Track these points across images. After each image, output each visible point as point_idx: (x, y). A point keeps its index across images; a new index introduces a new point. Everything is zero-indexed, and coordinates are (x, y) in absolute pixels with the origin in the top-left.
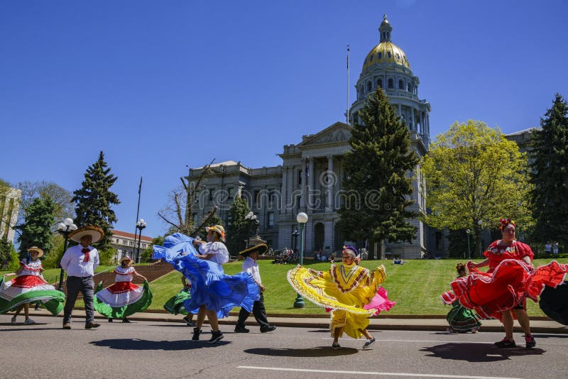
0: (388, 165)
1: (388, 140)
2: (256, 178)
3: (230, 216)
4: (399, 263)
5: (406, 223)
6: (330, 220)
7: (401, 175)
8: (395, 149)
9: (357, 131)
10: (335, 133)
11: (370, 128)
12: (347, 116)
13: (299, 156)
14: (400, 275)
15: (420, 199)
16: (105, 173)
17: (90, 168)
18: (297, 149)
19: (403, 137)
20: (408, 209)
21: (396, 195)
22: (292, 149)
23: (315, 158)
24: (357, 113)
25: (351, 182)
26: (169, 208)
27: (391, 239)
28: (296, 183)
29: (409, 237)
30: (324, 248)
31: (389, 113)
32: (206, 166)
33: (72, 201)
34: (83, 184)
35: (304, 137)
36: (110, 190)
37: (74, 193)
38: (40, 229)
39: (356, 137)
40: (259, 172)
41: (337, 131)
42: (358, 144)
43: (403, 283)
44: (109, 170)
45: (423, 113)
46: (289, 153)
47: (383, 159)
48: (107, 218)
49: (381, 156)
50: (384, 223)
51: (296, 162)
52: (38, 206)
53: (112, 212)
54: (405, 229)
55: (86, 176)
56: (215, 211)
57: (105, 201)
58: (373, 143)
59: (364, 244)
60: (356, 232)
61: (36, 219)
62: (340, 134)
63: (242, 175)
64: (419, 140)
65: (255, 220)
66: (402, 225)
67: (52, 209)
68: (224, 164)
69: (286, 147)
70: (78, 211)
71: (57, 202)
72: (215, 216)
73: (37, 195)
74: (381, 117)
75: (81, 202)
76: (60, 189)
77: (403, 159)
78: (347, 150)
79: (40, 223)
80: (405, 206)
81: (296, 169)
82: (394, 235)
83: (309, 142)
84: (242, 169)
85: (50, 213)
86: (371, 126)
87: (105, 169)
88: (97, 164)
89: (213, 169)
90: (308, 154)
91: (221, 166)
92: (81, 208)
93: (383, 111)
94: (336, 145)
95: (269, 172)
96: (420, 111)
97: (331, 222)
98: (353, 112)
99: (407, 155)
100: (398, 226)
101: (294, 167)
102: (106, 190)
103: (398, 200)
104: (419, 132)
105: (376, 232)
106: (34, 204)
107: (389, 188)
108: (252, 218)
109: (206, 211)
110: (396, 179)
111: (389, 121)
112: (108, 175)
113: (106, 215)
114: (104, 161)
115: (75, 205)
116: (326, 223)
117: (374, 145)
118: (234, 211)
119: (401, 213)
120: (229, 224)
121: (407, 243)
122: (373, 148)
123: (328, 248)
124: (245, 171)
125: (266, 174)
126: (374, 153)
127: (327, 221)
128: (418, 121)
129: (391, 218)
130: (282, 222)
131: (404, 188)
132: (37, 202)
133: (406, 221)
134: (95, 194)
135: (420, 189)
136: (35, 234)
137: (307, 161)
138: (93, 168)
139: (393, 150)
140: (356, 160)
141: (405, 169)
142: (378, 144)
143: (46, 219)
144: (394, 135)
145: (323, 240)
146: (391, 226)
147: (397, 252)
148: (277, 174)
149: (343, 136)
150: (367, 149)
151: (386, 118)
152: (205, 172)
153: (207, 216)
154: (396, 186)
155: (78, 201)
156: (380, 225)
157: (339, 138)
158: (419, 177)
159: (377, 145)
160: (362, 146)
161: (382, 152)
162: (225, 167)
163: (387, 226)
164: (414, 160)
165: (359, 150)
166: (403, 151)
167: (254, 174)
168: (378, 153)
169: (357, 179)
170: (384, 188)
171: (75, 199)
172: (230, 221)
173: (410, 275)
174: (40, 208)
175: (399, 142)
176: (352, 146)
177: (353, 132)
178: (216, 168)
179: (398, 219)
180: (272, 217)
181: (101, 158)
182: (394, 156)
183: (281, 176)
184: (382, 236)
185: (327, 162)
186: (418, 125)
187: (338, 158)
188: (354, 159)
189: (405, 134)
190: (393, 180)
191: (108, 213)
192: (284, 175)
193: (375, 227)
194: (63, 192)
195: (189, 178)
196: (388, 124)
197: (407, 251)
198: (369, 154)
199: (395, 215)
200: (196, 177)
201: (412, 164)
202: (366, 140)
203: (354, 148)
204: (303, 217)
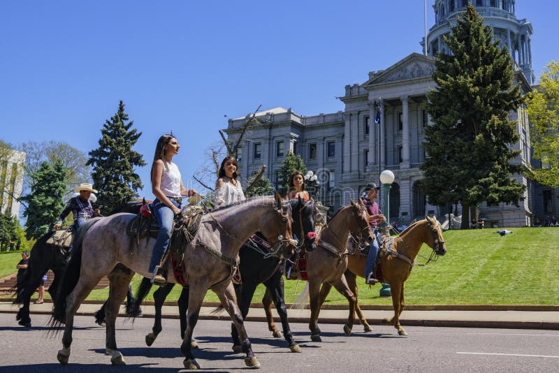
0: (485, 105)
1: (484, 72)
2: (312, 128)
3: (281, 177)
5: (511, 179)
6: (407, 179)
7: (502, 117)
8: (494, 83)
9: (443, 62)
10: (409, 68)
11: (461, 58)
12: (423, 45)
13: (365, 98)
14: (509, 249)
15: (523, 149)
16: (127, 128)
17: (108, 122)
18: (362, 90)
19: (504, 67)
20: (512, 161)
21: (497, 143)
22: (356, 90)
23: (384, 100)
24: (436, 41)
25: (436, 128)
26: (206, 170)
27: (492, 202)
28: (362, 133)
29: (514, 198)
30: (400, 215)
31: (484, 36)
32: (249, 115)
33: (88, 164)
34: (101, 142)
35: (371, 74)
36: (133, 149)
37: (90, 154)
38: (50, 200)
39: (442, 70)
40: (314, 120)
41: (413, 65)
42: (445, 79)
43: (515, 259)
44: (131, 124)
45: (523, 37)
46: (352, 95)
47: (478, 97)
48: (131, 184)
49: (476, 94)
50: (482, 180)
51: (362, 106)
52: (46, 172)
53: (136, 176)
54: (510, 188)
55: (104, 132)
56: (263, 171)
57: (128, 163)
58: (466, 77)
59: (451, 208)
60: (444, 193)
61: (44, 188)
62: (417, 69)
63: (294, 125)
64: (520, 72)
65: (315, 181)
66: (505, 183)
67: (64, 174)
68: (271, 111)
69: (348, 88)
70: (95, 177)
71: (68, 166)
72: (263, 178)
73: (44, 158)
74: (474, 43)
75: (99, 165)
76: (72, 150)
77: (505, 96)
78: (430, 87)
79: (49, 193)
80: (509, 157)
81: (361, 116)
82: (495, 196)
83: (378, 80)
84: (293, 118)
85: (62, 179)
86: (462, 55)
87: (126, 123)
88: (116, 117)
89: (259, 119)
90: (379, 95)
91: (268, 114)
92: (99, 172)
93: (477, 34)
94: (411, 83)
95: (328, 120)
96: (518, 35)
97: (408, 181)
98: (432, 39)
99: (507, 92)
100: (499, 185)
101: (359, 113)
102: (128, 149)
103: (499, 149)
104: (517, 60)
105: (472, 193)
106: (42, 170)
107: (487, 137)
108: (312, 179)
109: (250, 172)
110: (496, 123)
111: (484, 47)
112: (130, 130)
113: (129, 180)
114: (124, 112)
115: (91, 169)
116: (404, 182)
117: (465, 80)
118: (285, 170)
119: (503, 167)
120: (280, 187)
121: (511, 206)
122: (465, 83)
123: (405, 214)
124: (298, 120)
125: (323, 123)
126: (467, 89)
127: (403, 180)
128: (516, 47)
129: (491, 173)
130: (345, 183)
131: (507, 134)
132: (45, 167)
133: (511, 177)
134: (115, 155)
135: (522, 136)
136: (45, 207)
137: (376, 105)
138: (112, 122)
139: (491, 85)
140: (443, 100)
141: (507, 109)
142: (472, 78)
143: (57, 187)
144: (491, 66)
145: (399, 205)
146: (490, 184)
147: (493, 217)
148: (338, 122)
149: (420, 72)
150: (456, 86)
151: (481, 44)
152: (249, 123)
153: (253, 179)
154: (495, 133)
155: (95, 164)
156: (477, 183)
157: (415, 73)
158: (521, 120)
159: (470, 79)
160: (451, 82)
161: (477, 88)
162: (272, 115)
163: (486, 185)
164: (518, 97)
165: (447, 87)
166: (505, 87)
167: (308, 123)
168: (472, 90)
169: (443, 125)
170: (481, 135)
171: (91, 162)
172: (280, 183)
173: (523, 249)
174: (49, 175)
175: (500, 74)
176: (437, 82)
177: (437, 64)
178: (261, 117)
179: (501, 175)
180: (332, 177)
181: (121, 109)
182: (492, 93)
183: (343, 125)
184: (479, 198)
185: (401, 104)
186: (517, 53)
187: (416, 100)
188: (439, 99)
189: (506, 63)
190: (492, 126)
191: (132, 178)
192: (347, 123)
193: (470, 186)
194: (76, 153)
195: (229, 131)
196: (483, 52)
197: (506, 216)
198: (459, 92)
199: (496, 171)
200: (237, 129)
201: (516, 103)
202: (456, 73)
203: (439, 84)
204: (388, 176)
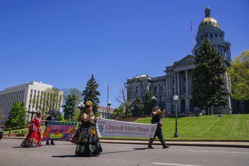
0: (212, 72)
1: (212, 61)
3: (145, 98)
4: (220, 116)
5: (223, 98)
6: (188, 98)
7: (219, 76)
8: (215, 65)
9: (198, 58)
10: (188, 60)
11: (203, 56)
12: (192, 52)
13: (173, 71)
14: (221, 122)
16: (94, 83)
17: (89, 81)
18: (171, 68)
19: (219, 59)
20: (223, 91)
21: (217, 85)
22: (169, 68)
23: (180, 71)
24: (197, 50)
25: (196, 81)
26: (120, 96)
27: (216, 105)
28: (172, 82)
29: (224, 104)
30: (186, 110)
31: (211, 48)
32: (134, 78)
33: (82, 95)
34: (86, 88)
35: (174, 62)
36: (96, 90)
37: (83, 92)
38: (71, 107)
39: (197, 61)
40: (156, 79)
41: (189, 58)
42: (198, 64)
43: (222, 125)
44: (96, 82)
45: (228, 48)
46: (168, 70)
47: (210, 70)
48: (96, 101)
49: (209, 69)
50: (212, 98)
51: (172, 73)
52: (70, 98)
53: (98, 99)
54: (222, 101)
55: (87, 85)
56: (139, 96)
57: (95, 95)
58: (205, 63)
59: (203, 108)
60: (200, 103)
61: (69, 103)
62: (190, 60)
63: (149, 80)
64: (226, 60)
65: (155, 99)
66: (220, 99)
67: (75, 99)
68: (141, 76)
69: (167, 67)
70: (85, 99)
71: (77, 96)
72: (139, 98)
73: (69, 93)
74: (208, 51)
75: (86, 95)
76: (78, 90)
77: (219, 69)
78: (193, 67)
79: (71, 104)
80: (221, 90)
81: (172, 77)
82: (217, 103)
83: (177, 64)
84: (149, 78)
85: (75, 100)
86: (204, 55)
87: (94, 81)
88: (91, 80)
89: (137, 79)
90: (177, 70)
91: (140, 77)
92: (86, 98)
93: (209, 48)
94: (188, 65)
95: (160, 78)
96: (226, 47)
98: (195, 50)
99: (221, 67)
100: (218, 100)
101: (171, 76)
102: (95, 90)
103: (218, 88)
104: (226, 56)
105: (209, 103)
106: (69, 97)
107: (214, 83)
108: (154, 99)
109: (135, 97)
110: (216, 78)
111: (212, 52)
112: (95, 84)
113: (95, 100)
114: (94, 78)
115: (83, 97)
116: (186, 99)
117: (205, 64)
118: (146, 96)
119: (220, 93)
120: (145, 102)
121: (223, 107)
123: (187, 110)
124: (150, 79)
125: (159, 80)
126: (206, 67)
127: (186, 98)
128: (225, 51)
129: (215, 96)
130: (167, 100)
131: (221, 82)
132: (69, 96)
133: (222, 97)
134: (91, 92)
135: (228, 82)
136: (70, 109)
137: (176, 73)
138: (90, 81)
139: (214, 65)
140: (198, 71)
141: (220, 73)
142: (207, 63)
143: (73, 103)
144: (214, 59)
145: (185, 107)
146: (215, 99)
147: (219, 111)
148: (163, 79)
149: (191, 61)
151: (211, 51)
152: (134, 80)
153: (136, 99)
154: (217, 82)
155: (85, 95)
156: (210, 99)
157: (190, 61)
158: (227, 77)
159: (207, 64)
160: (201, 65)
161: (209, 66)
162: (142, 77)
163: (214, 100)
164: (224, 69)
165: (199, 66)
166: (219, 66)
167: (154, 80)
168: (208, 67)
169: (198, 79)
170: (211, 83)
171: (83, 94)
172: (145, 100)
173: (226, 122)
174: (71, 99)
175: (217, 62)
176: (196, 65)
177: (196, 59)
179: (219, 96)
180: (162, 98)
181: (93, 77)
182: (215, 68)
183: (165, 80)
184: (211, 104)
185: (185, 72)
186: (225, 53)
187: (190, 71)
188: (197, 71)
189: (220, 57)
190: (215, 79)
191: (96, 99)
192: (167, 79)
193: (208, 100)
194: (79, 92)
195: (127, 83)
196: (211, 54)
197: (223, 110)
198: (204, 68)
199: (217, 95)
200: (129, 82)
201: (224, 71)
202: (202, 62)
203: (197, 66)
204: (176, 97)
